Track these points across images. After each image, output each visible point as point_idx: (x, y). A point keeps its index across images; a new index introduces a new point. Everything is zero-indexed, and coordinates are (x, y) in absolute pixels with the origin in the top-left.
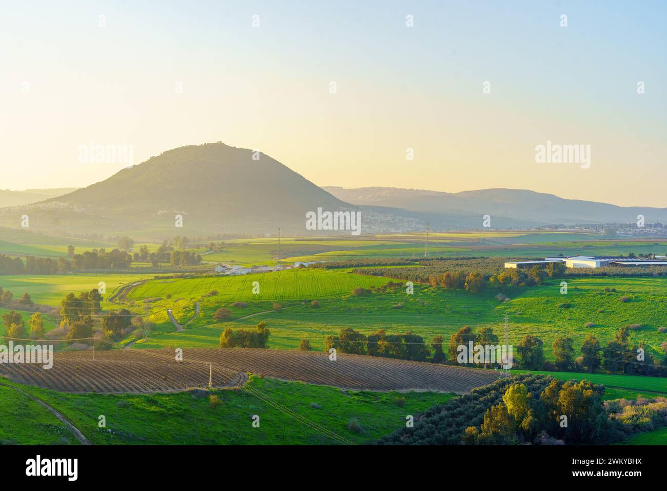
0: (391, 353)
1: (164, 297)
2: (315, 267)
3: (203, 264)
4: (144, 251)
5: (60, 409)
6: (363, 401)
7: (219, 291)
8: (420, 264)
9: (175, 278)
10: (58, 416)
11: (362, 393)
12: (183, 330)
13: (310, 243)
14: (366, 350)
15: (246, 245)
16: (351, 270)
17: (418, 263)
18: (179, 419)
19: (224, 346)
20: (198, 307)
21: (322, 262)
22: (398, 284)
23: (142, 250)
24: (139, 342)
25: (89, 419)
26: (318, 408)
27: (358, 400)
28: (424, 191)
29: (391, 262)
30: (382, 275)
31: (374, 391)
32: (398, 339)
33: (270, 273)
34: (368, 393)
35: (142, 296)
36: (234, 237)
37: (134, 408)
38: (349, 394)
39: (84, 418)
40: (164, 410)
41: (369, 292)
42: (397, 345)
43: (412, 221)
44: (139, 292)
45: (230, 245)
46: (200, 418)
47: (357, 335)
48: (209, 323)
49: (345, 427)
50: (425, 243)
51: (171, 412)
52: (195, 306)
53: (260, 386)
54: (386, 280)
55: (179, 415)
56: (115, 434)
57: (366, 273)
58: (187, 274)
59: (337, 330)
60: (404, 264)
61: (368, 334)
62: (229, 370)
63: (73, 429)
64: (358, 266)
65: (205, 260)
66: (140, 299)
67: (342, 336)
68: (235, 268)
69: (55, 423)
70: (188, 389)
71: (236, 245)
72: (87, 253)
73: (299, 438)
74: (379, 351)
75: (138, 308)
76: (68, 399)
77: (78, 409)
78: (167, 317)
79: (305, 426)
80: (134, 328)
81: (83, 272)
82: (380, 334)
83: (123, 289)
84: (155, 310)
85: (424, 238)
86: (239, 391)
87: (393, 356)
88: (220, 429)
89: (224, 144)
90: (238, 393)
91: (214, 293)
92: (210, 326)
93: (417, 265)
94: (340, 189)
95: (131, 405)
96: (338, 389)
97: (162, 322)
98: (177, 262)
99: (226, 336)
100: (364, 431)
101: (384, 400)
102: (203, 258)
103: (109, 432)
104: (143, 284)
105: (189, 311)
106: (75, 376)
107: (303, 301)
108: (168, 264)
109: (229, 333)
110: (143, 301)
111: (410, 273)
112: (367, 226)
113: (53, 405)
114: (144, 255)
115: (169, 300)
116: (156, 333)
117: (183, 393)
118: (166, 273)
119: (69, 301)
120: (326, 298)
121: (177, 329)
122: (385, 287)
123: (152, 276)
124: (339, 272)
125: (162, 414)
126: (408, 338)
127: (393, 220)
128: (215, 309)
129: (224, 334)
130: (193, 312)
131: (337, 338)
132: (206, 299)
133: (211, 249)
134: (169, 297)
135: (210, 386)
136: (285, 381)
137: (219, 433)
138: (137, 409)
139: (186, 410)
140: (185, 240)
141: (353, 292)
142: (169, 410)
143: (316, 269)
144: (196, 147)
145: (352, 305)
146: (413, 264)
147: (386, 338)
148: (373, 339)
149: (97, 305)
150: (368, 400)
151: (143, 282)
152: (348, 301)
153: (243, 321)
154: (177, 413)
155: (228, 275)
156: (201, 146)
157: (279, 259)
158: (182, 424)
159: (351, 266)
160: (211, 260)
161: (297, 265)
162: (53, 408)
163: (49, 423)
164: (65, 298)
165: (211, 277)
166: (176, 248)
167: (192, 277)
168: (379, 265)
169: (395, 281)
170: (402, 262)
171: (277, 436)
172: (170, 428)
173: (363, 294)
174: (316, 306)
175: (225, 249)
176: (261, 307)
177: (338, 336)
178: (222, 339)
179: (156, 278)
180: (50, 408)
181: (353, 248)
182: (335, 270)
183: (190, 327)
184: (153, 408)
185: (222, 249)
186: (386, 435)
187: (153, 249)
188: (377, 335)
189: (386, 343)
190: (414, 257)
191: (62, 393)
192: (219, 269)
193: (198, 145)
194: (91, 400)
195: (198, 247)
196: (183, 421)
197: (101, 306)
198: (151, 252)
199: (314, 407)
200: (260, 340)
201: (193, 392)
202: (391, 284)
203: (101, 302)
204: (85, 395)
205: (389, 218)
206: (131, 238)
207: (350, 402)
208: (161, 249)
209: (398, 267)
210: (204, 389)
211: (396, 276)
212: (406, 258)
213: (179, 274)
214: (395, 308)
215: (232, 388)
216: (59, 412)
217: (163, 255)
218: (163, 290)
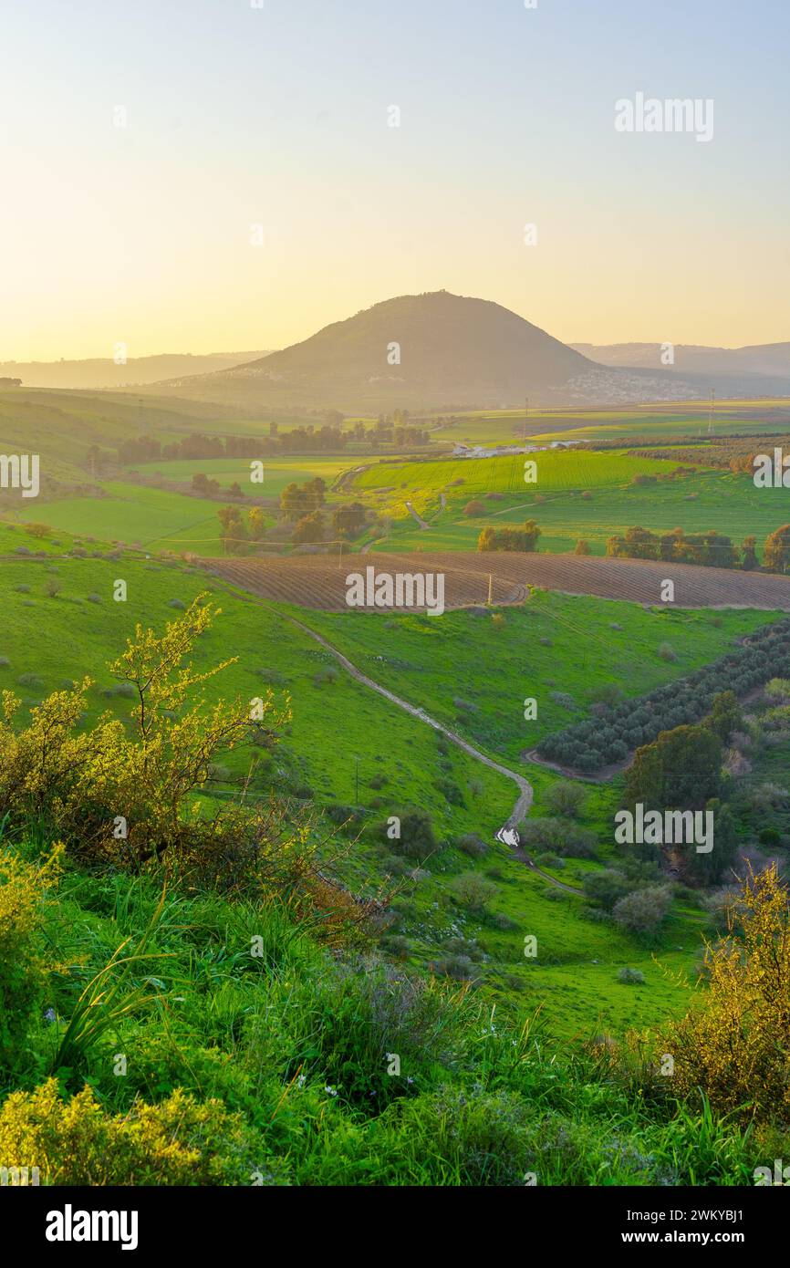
0: (689, 557)
1: (398, 486)
2: (579, 448)
3: (431, 443)
4: (359, 426)
5: (318, 630)
6: (672, 621)
7: (465, 478)
8: (711, 444)
9: (405, 462)
10: (319, 639)
11: (669, 610)
12: (428, 528)
13: (559, 416)
14: (658, 552)
15: (480, 419)
16: (625, 451)
17: (708, 441)
18: (457, 643)
19: (484, 549)
20: (443, 500)
21: (586, 441)
22: (689, 470)
23: (357, 427)
24: (377, 542)
25: (355, 643)
26: (620, 630)
27: (666, 620)
28: (694, 347)
29: (674, 441)
30: (666, 457)
31: (683, 608)
32: (700, 540)
33: (520, 456)
34: (675, 610)
35: (371, 485)
36: (463, 409)
37: (404, 630)
38: (652, 612)
39: (349, 642)
40: (439, 632)
41: (655, 479)
42: (696, 549)
43: (682, 386)
44: (365, 481)
45: (461, 419)
46: (483, 641)
47: (649, 536)
48: (458, 519)
49: (655, 653)
50: (707, 414)
51: (447, 635)
52: (440, 498)
53: (545, 601)
54: (672, 466)
55: (459, 639)
56: (388, 662)
57: (645, 455)
58: (418, 456)
59: (623, 531)
60: (691, 444)
61: (662, 533)
62: (505, 582)
63: (338, 656)
64: (632, 446)
65: (434, 438)
66: (368, 488)
67: (628, 536)
68: (478, 450)
69: (317, 648)
70: (464, 606)
71: (468, 419)
72: (294, 432)
73: (602, 667)
74: (676, 554)
75: (369, 499)
76: (327, 619)
77: (339, 630)
78: (407, 512)
79: (607, 652)
80: (370, 525)
81: (292, 455)
82: (676, 534)
83: (346, 475)
84: (391, 502)
85: (708, 408)
86: (523, 608)
87: (692, 562)
88: (508, 656)
89: (448, 293)
90: (522, 611)
91: (460, 482)
92: (460, 523)
93: (707, 444)
94: (588, 347)
95: (401, 626)
96: (640, 605)
97: (401, 517)
98: (401, 442)
99: (486, 536)
100: (679, 659)
101: (696, 619)
102: (432, 436)
103: (379, 659)
104: (368, 470)
105: (433, 504)
106: (327, 589)
107: (572, 491)
108: (389, 444)
109: (490, 532)
110: (372, 491)
111: (703, 455)
112: (625, 393)
113: (311, 626)
114: (359, 432)
115: (404, 490)
116: (396, 531)
117: (458, 611)
118: (391, 455)
119: (291, 493)
120: (600, 487)
121: (420, 527)
122: (674, 474)
123: (376, 459)
124: (610, 455)
125: (438, 637)
126: (711, 540)
127: (658, 385)
128: (466, 501)
129: (483, 534)
130: (437, 506)
131: (624, 540)
132: (452, 490)
133: (439, 424)
134: (404, 486)
135: (490, 603)
136: (574, 595)
137: (506, 661)
138: (408, 631)
139: (465, 633)
140: (406, 413)
141: (633, 480)
142: (446, 632)
143: (580, 451)
144: (414, 297)
145: (632, 496)
146: (703, 443)
147: (684, 540)
148: (668, 541)
149: (321, 498)
150: (677, 619)
151: (368, 467)
152: (628, 491)
153: (498, 517)
154: (455, 636)
155: (469, 458)
156: (420, 296)
157: (526, 436)
158: (462, 649)
159: (624, 446)
160: (440, 439)
161: (554, 445)
162: (311, 629)
163: (310, 648)
164: (287, 490)
165: (449, 460)
166: (397, 425)
167: (426, 461)
168: (659, 444)
169: (687, 466)
170: (688, 440)
171: (576, 665)
172: (450, 654)
173: (646, 482)
174: (588, 498)
175: (456, 424)
176: (520, 499)
177: (625, 537)
178: (481, 539)
179: (382, 462)
180: (307, 630)
181: (614, 422)
182: (605, 451)
183: (436, 524)
184: (426, 630)
185: (452, 424)
186: (705, 663)
187: (370, 425)
188: (673, 536)
189: (684, 545)
190: (700, 434)
191: (318, 611)
192: (457, 451)
193: (416, 294)
194: (353, 620)
195: (423, 421)
196: (463, 646)
197: (325, 498)
198: (368, 429)
199: (614, 628)
200: (528, 542)
201: (470, 610)
202: (681, 470)
203: (325, 494)
204: (344, 614)
205: (653, 382)
206: (340, 411)
207: (656, 622)
208: (381, 425)
209: (686, 447)
210: (482, 606)
211: (685, 460)
212: (691, 434)
213: (408, 457)
214: (687, 500)
215: (514, 604)
216: (319, 634)
217: (382, 433)
218: (394, 477)
